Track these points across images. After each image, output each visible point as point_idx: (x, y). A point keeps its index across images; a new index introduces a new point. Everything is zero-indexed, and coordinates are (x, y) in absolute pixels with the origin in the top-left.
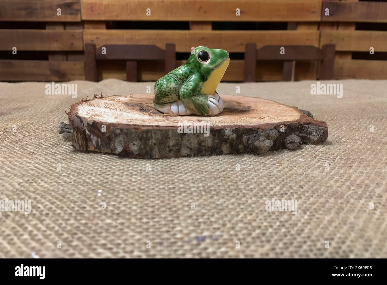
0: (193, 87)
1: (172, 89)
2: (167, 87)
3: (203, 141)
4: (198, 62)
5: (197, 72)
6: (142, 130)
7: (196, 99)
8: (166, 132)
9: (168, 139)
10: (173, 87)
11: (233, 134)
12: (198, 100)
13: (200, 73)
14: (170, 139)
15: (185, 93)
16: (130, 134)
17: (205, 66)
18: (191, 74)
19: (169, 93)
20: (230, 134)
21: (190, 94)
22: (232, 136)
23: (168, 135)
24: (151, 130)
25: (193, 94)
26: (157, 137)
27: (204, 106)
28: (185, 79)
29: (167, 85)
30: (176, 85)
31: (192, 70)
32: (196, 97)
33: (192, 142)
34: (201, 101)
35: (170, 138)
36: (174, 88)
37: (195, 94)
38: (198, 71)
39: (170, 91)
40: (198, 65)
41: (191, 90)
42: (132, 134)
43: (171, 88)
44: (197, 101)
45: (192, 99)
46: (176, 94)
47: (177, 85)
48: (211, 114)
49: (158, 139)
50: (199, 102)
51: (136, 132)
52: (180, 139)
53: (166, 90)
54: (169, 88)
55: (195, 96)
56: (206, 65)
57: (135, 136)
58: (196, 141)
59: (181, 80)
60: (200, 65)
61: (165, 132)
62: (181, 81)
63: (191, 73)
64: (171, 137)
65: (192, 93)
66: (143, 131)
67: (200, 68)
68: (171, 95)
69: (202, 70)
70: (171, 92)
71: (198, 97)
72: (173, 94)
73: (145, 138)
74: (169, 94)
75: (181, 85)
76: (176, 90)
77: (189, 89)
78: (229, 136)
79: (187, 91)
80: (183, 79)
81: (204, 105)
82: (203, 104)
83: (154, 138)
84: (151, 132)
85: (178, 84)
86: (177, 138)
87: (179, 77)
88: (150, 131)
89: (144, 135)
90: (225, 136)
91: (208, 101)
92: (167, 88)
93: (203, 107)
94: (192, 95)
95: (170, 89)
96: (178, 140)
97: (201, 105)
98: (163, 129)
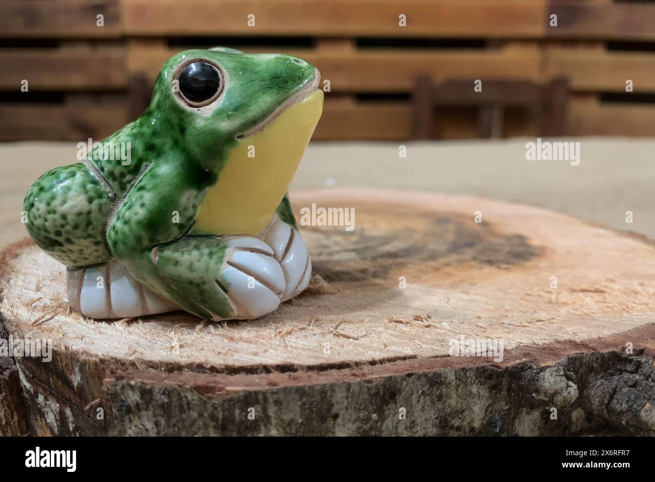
0: (150, 211)
1: (70, 218)
2: (49, 212)
3: (457, 412)
4: (176, 109)
5: (172, 148)
6: (228, 392)
7: (168, 260)
8: (323, 398)
9: (330, 423)
10: (75, 210)
11: (568, 386)
12: (177, 263)
13: (185, 151)
14: (339, 421)
15: (120, 236)
16: (182, 410)
17: (200, 123)
18: (152, 155)
19: (58, 233)
20: (558, 387)
21: (139, 239)
22: (565, 394)
23: (331, 406)
24: (264, 393)
25: (152, 240)
26: (286, 417)
27: (206, 287)
28: (128, 177)
29: (48, 204)
30: (90, 200)
31: (157, 141)
32: (168, 253)
33: (418, 422)
34: (191, 267)
35: (336, 416)
36: (79, 214)
37: (161, 239)
38: (176, 143)
39: (63, 226)
40: (174, 117)
41: (139, 223)
42: (189, 409)
43: (64, 217)
44: (170, 270)
45: (150, 261)
46: (89, 236)
47: (96, 202)
48: (236, 313)
49: (291, 423)
50: (182, 271)
51: (205, 403)
52: (374, 416)
53: (47, 224)
54: (57, 216)
55: (163, 246)
56: (206, 119)
57: (201, 415)
58: (432, 414)
59: (115, 179)
60: (181, 120)
61: (318, 398)
62: (115, 185)
63: (152, 150)
64: (341, 413)
65: (145, 235)
66: (230, 400)
67: (183, 130)
68: (69, 241)
69: (191, 139)
70: (67, 232)
71: (176, 250)
72: (78, 238)
73: (242, 422)
74: (61, 239)
75: (114, 200)
76: (89, 223)
77: (135, 219)
78: (556, 393)
79: (126, 229)
80: (123, 175)
81: (204, 283)
82: (197, 281)
83: (273, 421)
84: (265, 399)
85: (100, 196)
86: (362, 415)
87: (107, 168)
88: (261, 396)
89: (237, 411)
90: (537, 391)
91: (225, 264)
92: (50, 217)
93: (202, 292)
94: (146, 243)
95: (60, 221)
96: (368, 419)
97: (191, 283)
98: (311, 388)
